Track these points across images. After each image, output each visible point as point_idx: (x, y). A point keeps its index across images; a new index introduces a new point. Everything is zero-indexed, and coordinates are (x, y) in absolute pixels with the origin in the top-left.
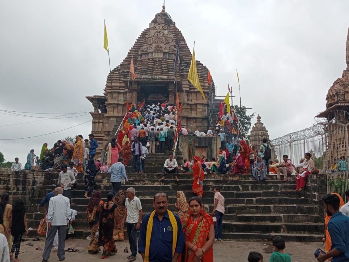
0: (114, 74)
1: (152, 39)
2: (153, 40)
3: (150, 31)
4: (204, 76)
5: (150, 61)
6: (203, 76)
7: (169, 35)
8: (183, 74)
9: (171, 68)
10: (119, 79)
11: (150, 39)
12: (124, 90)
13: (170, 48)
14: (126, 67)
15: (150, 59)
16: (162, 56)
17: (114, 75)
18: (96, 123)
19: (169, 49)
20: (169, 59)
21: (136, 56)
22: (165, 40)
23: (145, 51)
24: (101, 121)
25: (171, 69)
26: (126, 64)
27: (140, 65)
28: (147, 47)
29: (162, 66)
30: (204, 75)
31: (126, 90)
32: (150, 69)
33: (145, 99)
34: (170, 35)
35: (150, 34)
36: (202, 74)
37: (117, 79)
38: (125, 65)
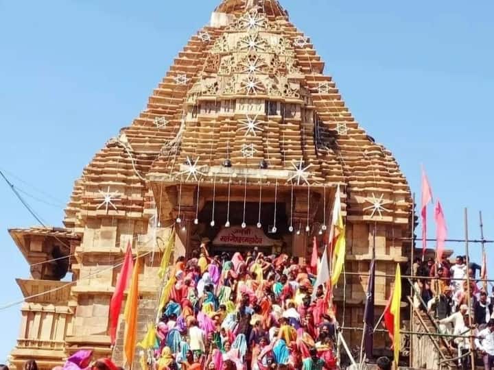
0: (110, 162)
1: (232, 59)
2: (236, 61)
3: (226, 35)
4: (391, 176)
5: (226, 126)
6: (388, 176)
7: (283, 48)
8: (326, 167)
9: (291, 148)
10: (124, 176)
11: (226, 58)
12: (141, 211)
13: (286, 86)
14: (145, 142)
15: (224, 118)
16: (262, 112)
17: (109, 166)
18: (35, 313)
19: (285, 92)
20: (286, 122)
21: (175, 109)
22: (272, 64)
23: (208, 93)
24: (50, 308)
25: (289, 151)
26: (143, 133)
27: (192, 135)
28: (216, 84)
29: (264, 141)
30: (391, 172)
31: (146, 211)
32: (228, 148)
33: (207, 240)
34: (286, 49)
35: (224, 46)
36: (384, 170)
37: (119, 175)
38: (140, 135)
